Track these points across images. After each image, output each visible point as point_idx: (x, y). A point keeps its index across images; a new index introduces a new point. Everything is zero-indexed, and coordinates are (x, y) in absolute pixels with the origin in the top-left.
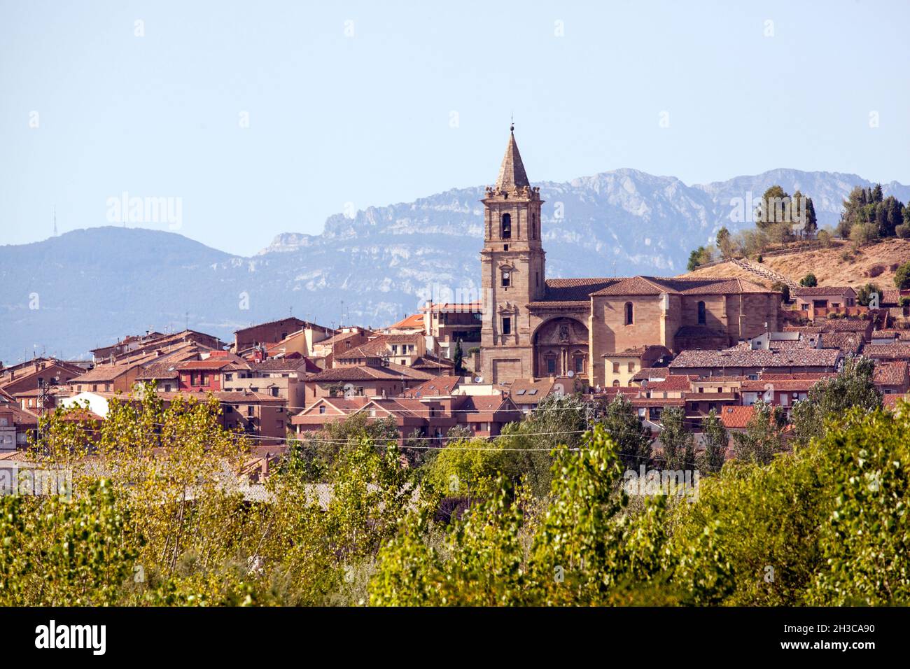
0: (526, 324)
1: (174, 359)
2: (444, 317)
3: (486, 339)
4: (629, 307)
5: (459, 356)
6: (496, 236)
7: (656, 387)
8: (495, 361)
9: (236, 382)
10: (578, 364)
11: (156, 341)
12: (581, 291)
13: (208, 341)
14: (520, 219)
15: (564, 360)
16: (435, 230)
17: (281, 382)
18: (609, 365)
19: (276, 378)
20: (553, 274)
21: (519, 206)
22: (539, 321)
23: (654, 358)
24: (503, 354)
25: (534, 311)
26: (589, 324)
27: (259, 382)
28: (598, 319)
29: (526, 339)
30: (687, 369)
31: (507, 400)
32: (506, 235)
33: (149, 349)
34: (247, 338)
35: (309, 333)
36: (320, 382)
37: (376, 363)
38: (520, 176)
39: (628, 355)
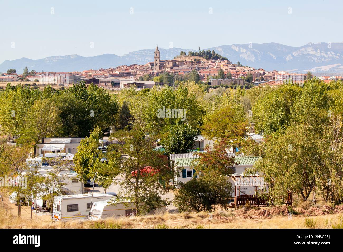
0: (159, 65)
1: (124, 68)
2: (150, 64)
3: (155, 66)
4: (169, 63)
5: (152, 68)
6: (156, 56)
7: (172, 71)
8: (156, 68)
9: (131, 70)
10: (164, 68)
11: (122, 66)
12: (164, 61)
13: (127, 66)
14: (158, 54)
15: (162, 68)
16: (139, 54)
17: (135, 70)
18: (167, 68)
19: (134, 70)
20: (161, 60)
21: (158, 53)
22: (160, 64)
23: (171, 68)
24: (156, 67)
25: (159, 63)
26: (165, 64)
27: (132, 70)
28: (166, 64)
29: (159, 66)
30: (174, 69)
31: (157, 72)
32: (157, 56)
33: (122, 67)
34: (131, 66)
35: (137, 65)
36: (139, 70)
37: (144, 68)
38: (158, 50)
39: (169, 67)
